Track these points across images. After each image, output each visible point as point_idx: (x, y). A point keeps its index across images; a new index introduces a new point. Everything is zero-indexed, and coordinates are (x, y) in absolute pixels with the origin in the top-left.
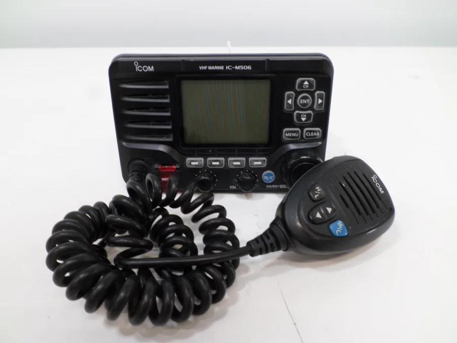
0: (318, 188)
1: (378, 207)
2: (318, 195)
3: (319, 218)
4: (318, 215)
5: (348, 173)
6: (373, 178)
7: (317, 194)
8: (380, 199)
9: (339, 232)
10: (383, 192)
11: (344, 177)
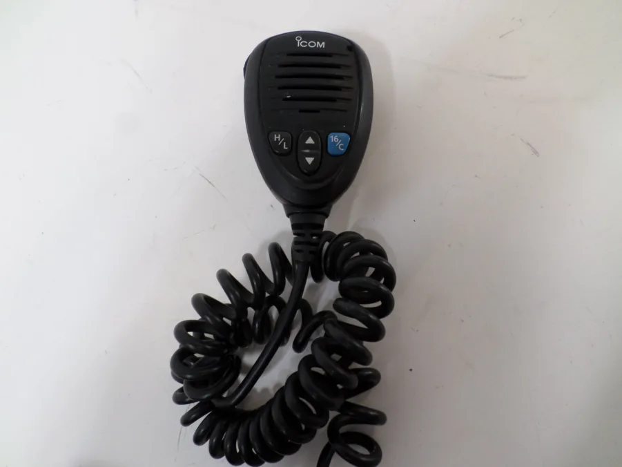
0: (276, 138)
1: (338, 67)
2: (285, 143)
3: (313, 162)
4: (310, 160)
5: (277, 77)
6: (300, 43)
7: (282, 144)
8: (330, 55)
9: (342, 147)
10: (323, 43)
11: (280, 88)
